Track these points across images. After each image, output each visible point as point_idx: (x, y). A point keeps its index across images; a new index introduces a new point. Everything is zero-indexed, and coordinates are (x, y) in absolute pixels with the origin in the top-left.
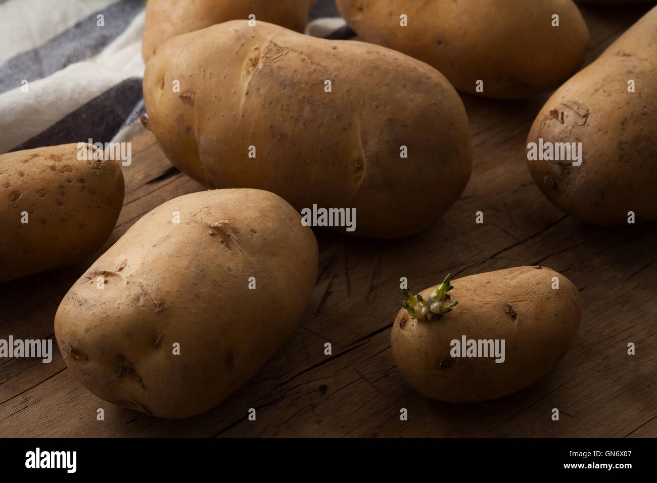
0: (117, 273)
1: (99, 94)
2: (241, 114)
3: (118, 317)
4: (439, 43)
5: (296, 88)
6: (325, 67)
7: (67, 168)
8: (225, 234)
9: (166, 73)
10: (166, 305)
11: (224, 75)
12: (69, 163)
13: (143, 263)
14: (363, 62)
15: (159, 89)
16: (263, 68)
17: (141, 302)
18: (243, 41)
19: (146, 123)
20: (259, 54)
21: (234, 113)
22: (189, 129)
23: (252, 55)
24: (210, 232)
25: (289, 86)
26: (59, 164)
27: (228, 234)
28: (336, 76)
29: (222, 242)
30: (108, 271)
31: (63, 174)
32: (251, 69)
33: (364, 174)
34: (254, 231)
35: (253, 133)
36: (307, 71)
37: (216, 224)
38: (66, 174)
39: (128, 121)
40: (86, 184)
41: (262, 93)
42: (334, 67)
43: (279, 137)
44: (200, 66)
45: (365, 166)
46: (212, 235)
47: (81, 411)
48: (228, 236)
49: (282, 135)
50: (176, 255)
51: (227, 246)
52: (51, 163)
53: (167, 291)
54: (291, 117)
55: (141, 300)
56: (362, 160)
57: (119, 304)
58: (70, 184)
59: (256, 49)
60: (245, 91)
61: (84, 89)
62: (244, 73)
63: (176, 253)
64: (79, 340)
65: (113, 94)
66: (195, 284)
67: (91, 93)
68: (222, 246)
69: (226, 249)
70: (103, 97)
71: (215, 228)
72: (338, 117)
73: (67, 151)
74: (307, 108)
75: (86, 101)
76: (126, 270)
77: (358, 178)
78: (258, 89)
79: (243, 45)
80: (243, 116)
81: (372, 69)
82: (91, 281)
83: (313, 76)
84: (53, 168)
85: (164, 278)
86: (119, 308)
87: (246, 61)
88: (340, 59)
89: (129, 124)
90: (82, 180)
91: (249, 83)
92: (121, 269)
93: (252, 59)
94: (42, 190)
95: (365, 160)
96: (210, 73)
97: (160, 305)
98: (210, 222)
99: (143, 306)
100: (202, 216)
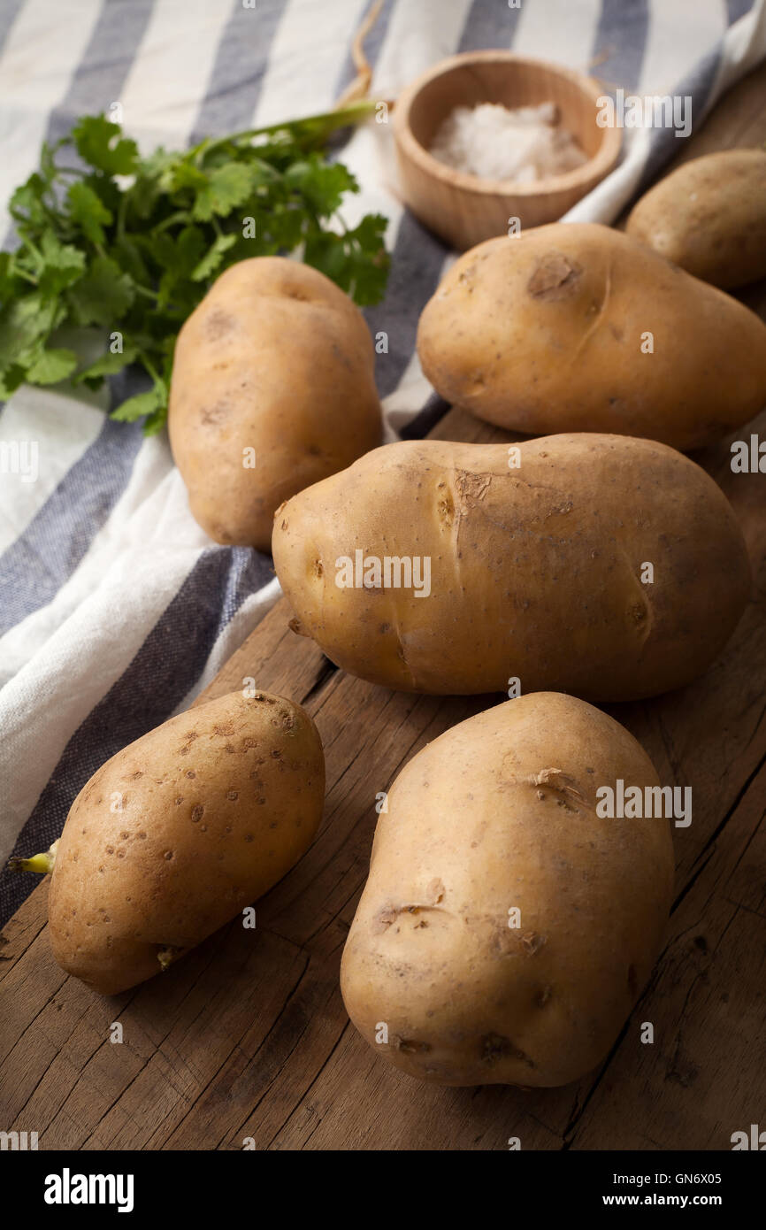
0: (436, 906)
1: (175, 591)
2: (461, 587)
3: (478, 982)
4: (612, 401)
5: (528, 529)
6: (550, 488)
7: (247, 743)
8: (557, 790)
9: (321, 555)
10: (541, 939)
11: (415, 538)
12: (247, 732)
13: (473, 881)
14: (594, 465)
15: (316, 578)
16: (470, 513)
17: (504, 947)
18: (418, 480)
19: (297, 628)
20: (449, 491)
21: (450, 589)
22: (384, 627)
23: (440, 496)
24: (538, 793)
25: (516, 528)
26: (235, 739)
27: (562, 788)
28: (571, 496)
29: (559, 804)
30: (416, 904)
31: (247, 754)
32: (448, 518)
33: (650, 623)
34: (591, 771)
35: (486, 610)
36: (530, 499)
37: (539, 779)
38: (251, 751)
39: (225, 616)
40: (284, 758)
41: (482, 550)
42: (562, 484)
43: (526, 605)
44: (376, 534)
45: (650, 612)
46: (543, 798)
47: (400, 1100)
48: (563, 791)
49: (529, 604)
50: (516, 852)
51: (569, 808)
52: (222, 742)
53: (534, 917)
54: (535, 573)
55: (502, 944)
56: (644, 604)
57: (471, 960)
58: (263, 765)
59: (442, 486)
60: (455, 552)
61: (156, 591)
62: (441, 526)
63: (515, 848)
64: (417, 1029)
65: (192, 585)
66: (565, 890)
67: (166, 592)
68: (563, 810)
69: (570, 813)
70: (183, 595)
71: (541, 786)
72: (596, 555)
73: (232, 714)
74: (553, 556)
75: (164, 608)
76: (449, 896)
77: (642, 631)
78: (475, 546)
79: (420, 485)
80: (464, 589)
81: (610, 470)
82: (395, 926)
83: (542, 506)
84: (229, 749)
85: (519, 897)
86: (472, 967)
87: (436, 509)
88: (563, 469)
89: (229, 620)
90: (276, 754)
91: (458, 540)
92: (441, 898)
93: (443, 503)
94: (232, 789)
95: (648, 604)
96: (395, 540)
97: (534, 942)
98: (529, 779)
99: (509, 953)
100: (513, 771)
